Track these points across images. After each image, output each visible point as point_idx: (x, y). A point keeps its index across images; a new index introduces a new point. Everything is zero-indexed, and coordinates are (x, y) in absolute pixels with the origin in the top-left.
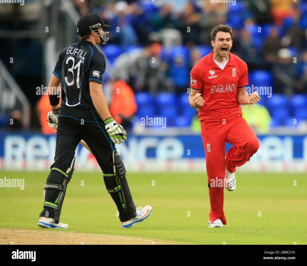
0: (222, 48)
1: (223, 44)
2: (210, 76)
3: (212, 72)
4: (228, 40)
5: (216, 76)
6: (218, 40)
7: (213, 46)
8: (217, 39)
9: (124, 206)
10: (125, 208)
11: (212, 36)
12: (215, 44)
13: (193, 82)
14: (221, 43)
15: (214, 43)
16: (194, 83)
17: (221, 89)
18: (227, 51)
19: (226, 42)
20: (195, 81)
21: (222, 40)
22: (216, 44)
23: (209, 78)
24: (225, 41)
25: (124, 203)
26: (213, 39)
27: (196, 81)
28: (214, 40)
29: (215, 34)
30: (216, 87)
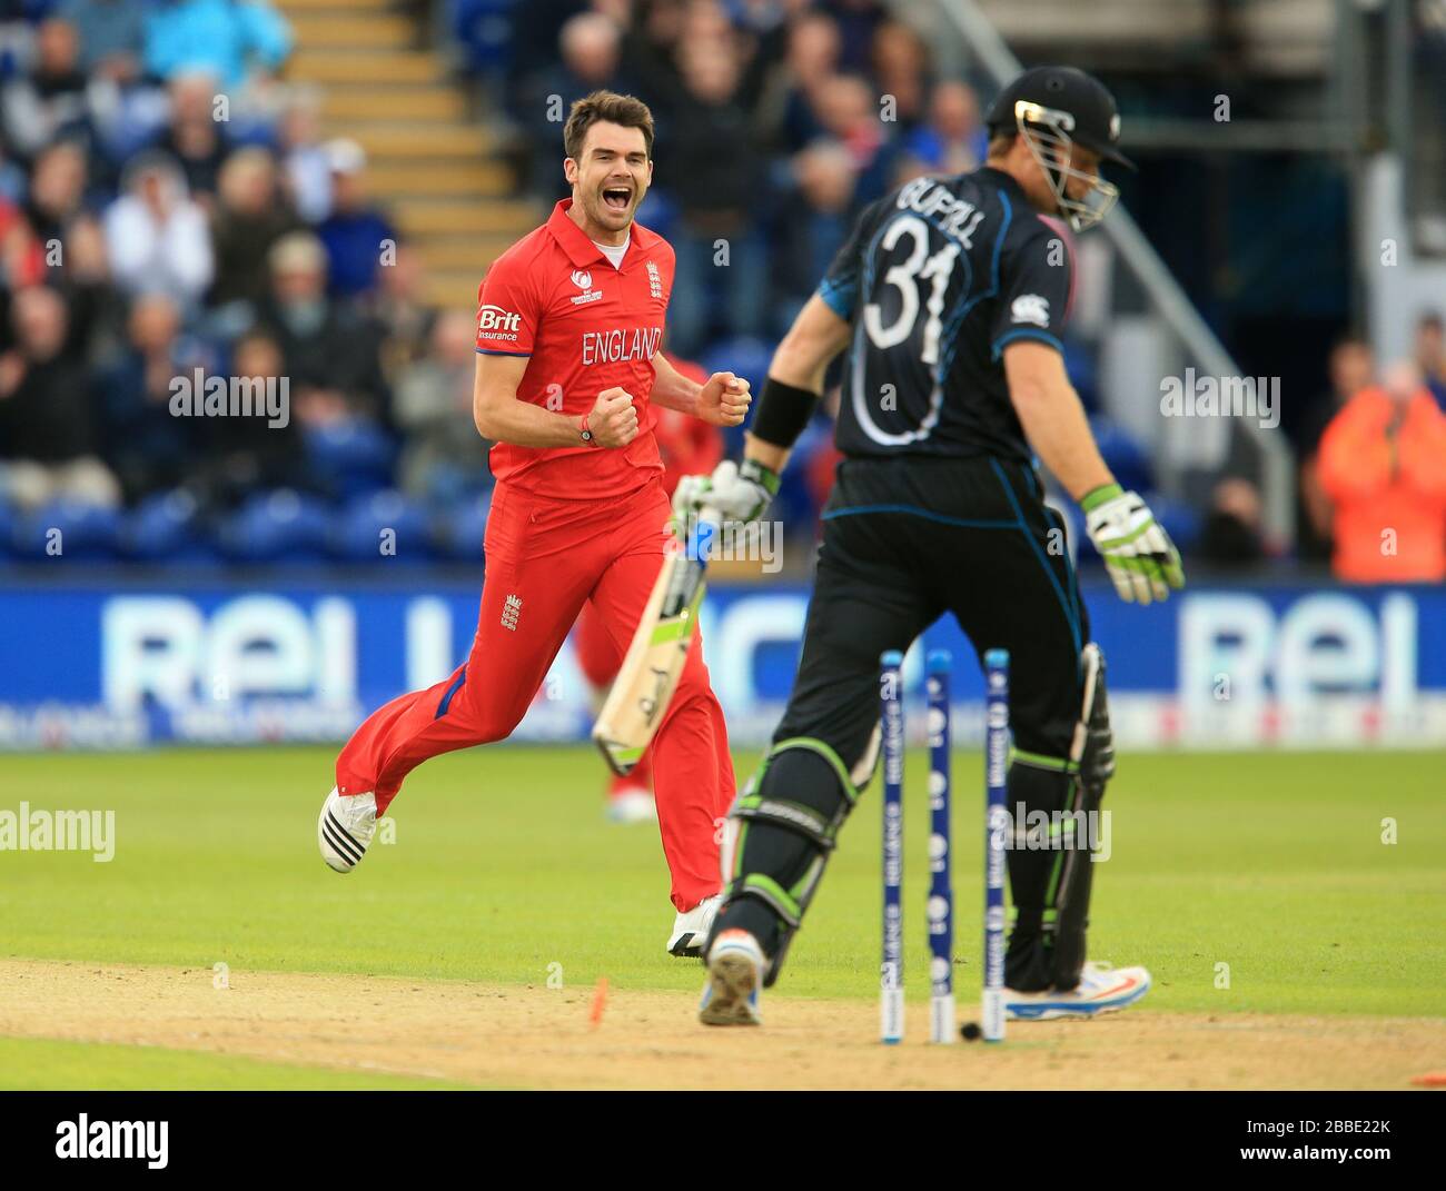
0: (605, 188)
1: (609, 175)
2: (580, 292)
3: (583, 281)
4: (633, 158)
5: (598, 295)
6: (592, 158)
7: (570, 178)
8: (587, 153)
9: (1049, 923)
10: (1050, 932)
11: (570, 139)
12: (581, 172)
13: (502, 322)
14: (602, 169)
15: (576, 169)
16: (506, 328)
17: (618, 347)
18: (631, 200)
19: (622, 166)
20: (511, 321)
21: (607, 155)
22: (584, 173)
23: (576, 300)
24: (622, 161)
25: (1054, 906)
26: (571, 149)
27: (517, 318)
28: (577, 155)
29: (579, 134)
30: (603, 338)
